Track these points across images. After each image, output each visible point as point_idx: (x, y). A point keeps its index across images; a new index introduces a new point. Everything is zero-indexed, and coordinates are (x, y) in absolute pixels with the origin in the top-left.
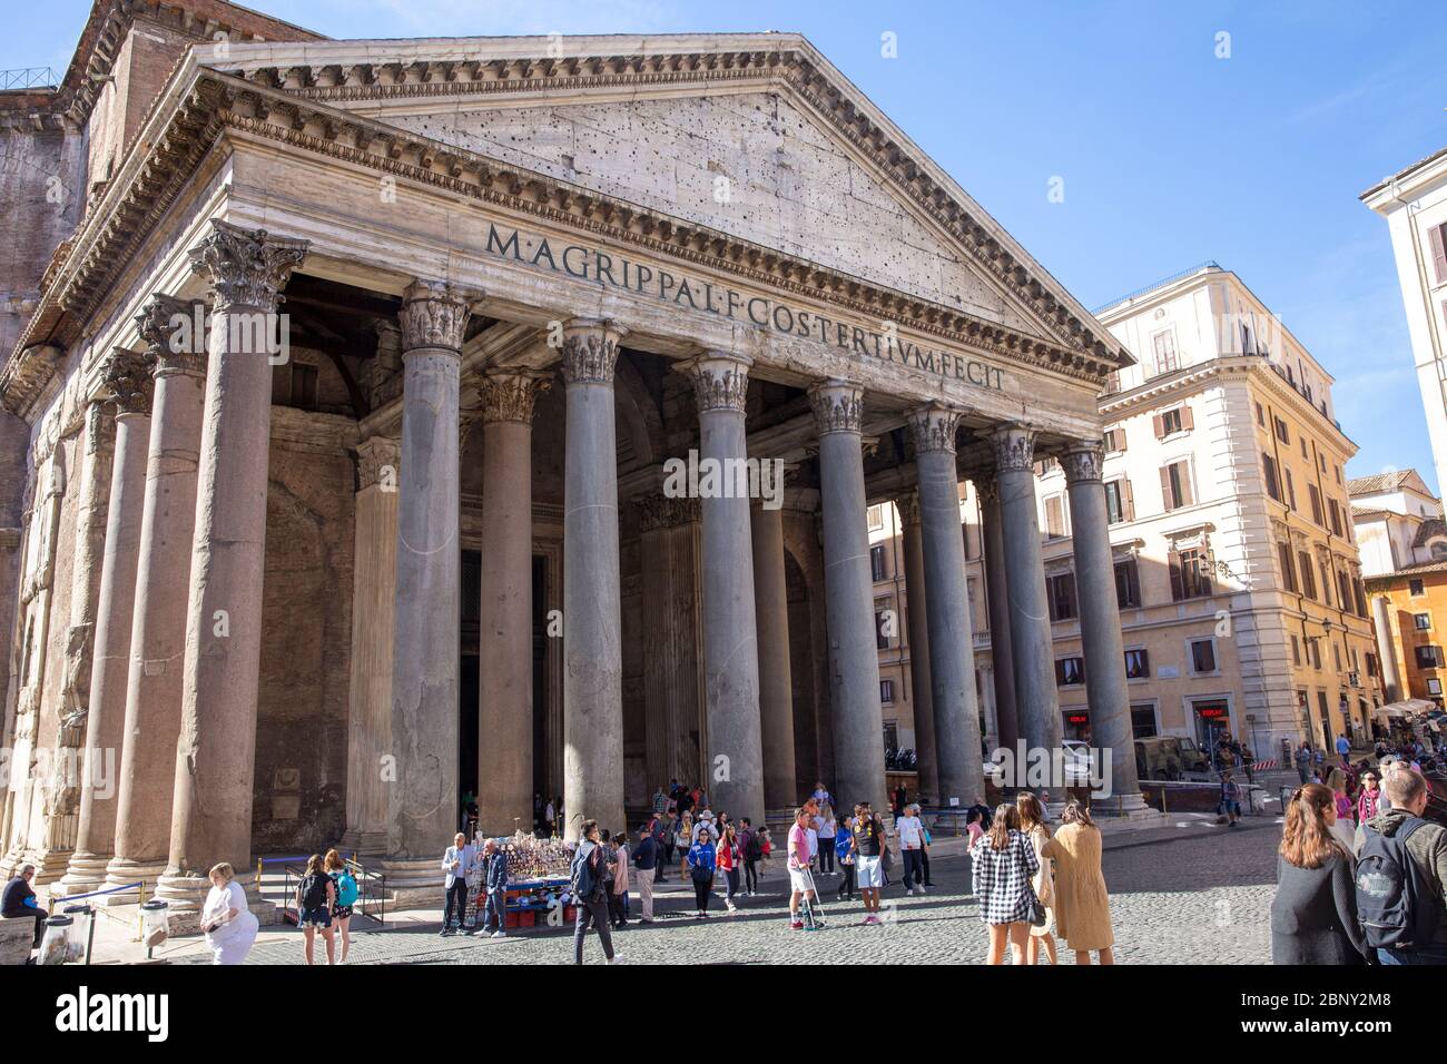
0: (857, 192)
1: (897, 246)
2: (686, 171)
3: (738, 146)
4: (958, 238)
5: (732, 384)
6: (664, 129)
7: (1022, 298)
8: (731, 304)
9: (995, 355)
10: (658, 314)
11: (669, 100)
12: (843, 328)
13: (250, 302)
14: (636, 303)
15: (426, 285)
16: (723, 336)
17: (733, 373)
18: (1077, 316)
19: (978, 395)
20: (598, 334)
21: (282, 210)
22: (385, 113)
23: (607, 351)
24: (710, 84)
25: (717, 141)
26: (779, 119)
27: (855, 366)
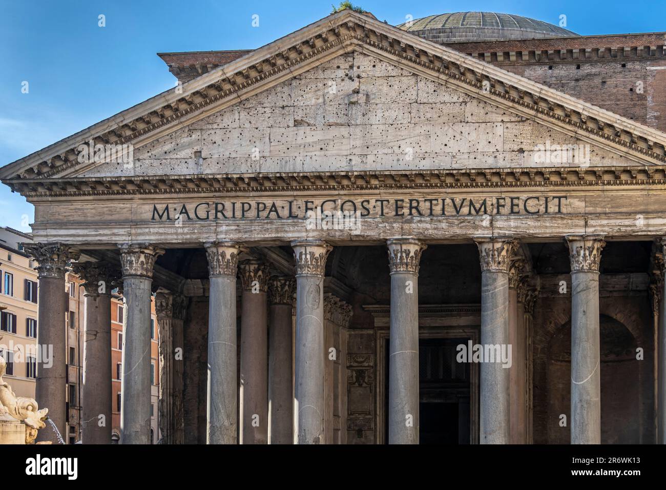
0: (423, 98)
1: (459, 127)
2: (277, 132)
3: (319, 101)
5: (303, 259)
6: (263, 110)
7: (592, 133)
8: (307, 209)
9: (552, 188)
10: (253, 229)
11: (267, 90)
12: (399, 203)
14: (238, 226)
16: (299, 231)
17: (304, 252)
19: (531, 223)
20: (214, 250)
21: (54, 229)
23: (220, 258)
24: (292, 69)
25: (302, 105)
26: (355, 68)
27: (407, 227)
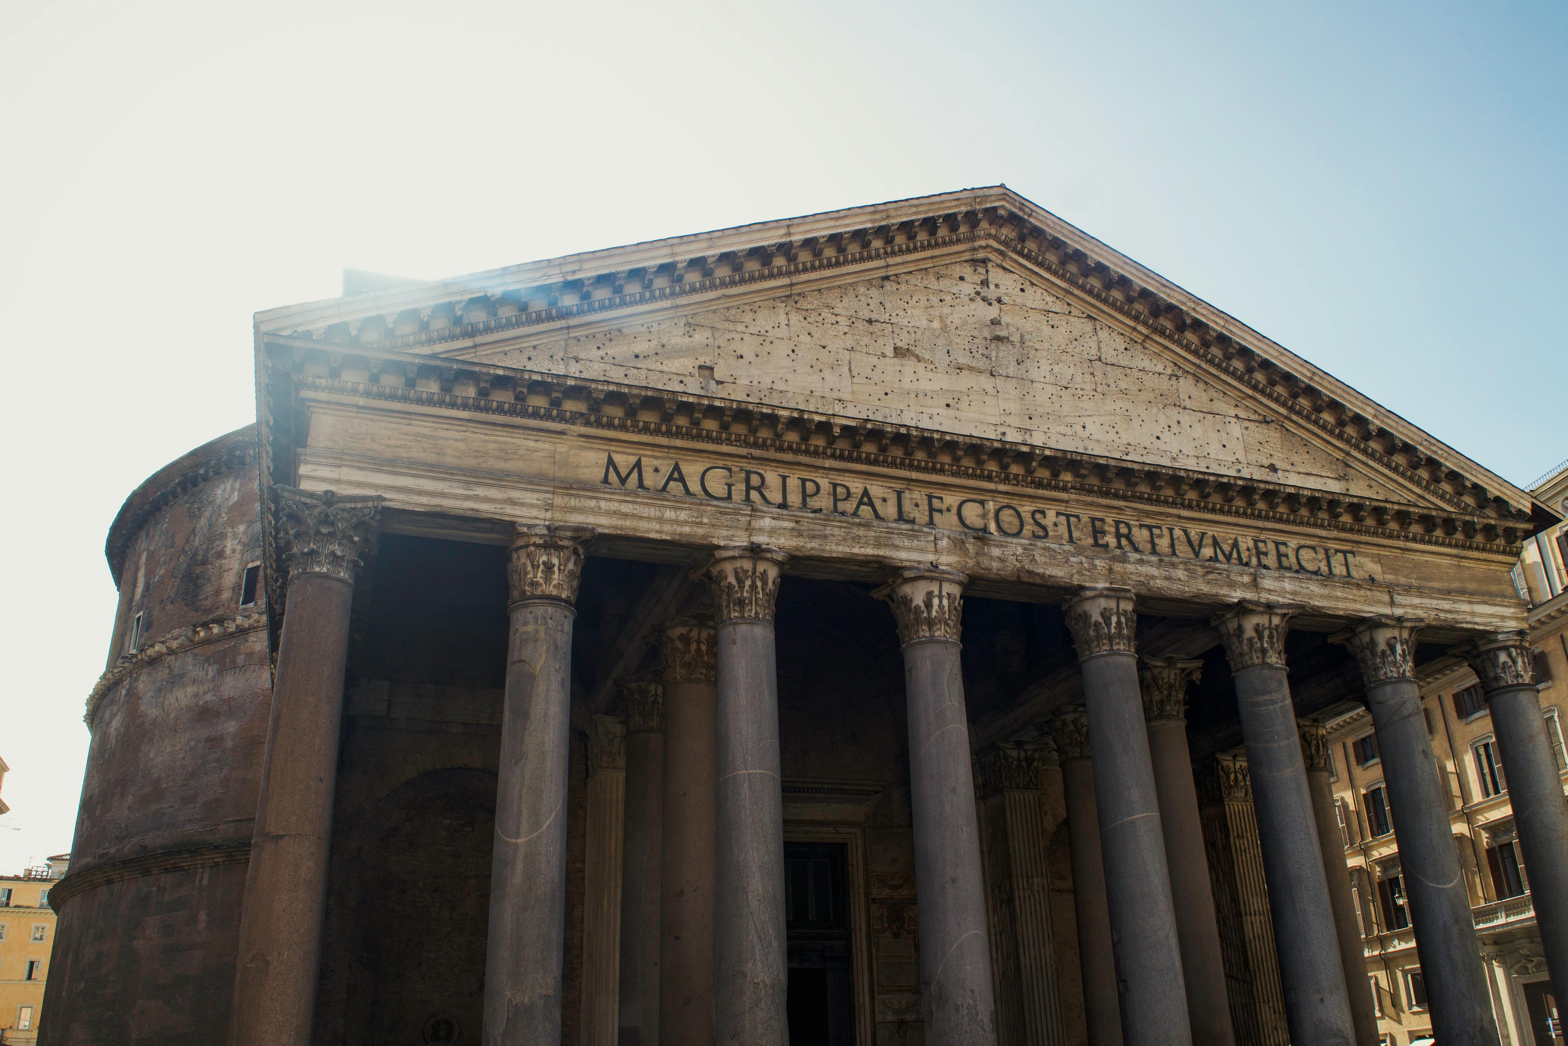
0: (1109, 355)
1: (1174, 413)
2: (863, 362)
3: (936, 324)
4: (1262, 392)
5: (935, 607)
6: (834, 319)
7: (1372, 456)
8: (932, 510)
9: (1335, 534)
10: (828, 532)
11: (839, 287)
12: (1098, 523)
13: (317, 569)
14: (797, 522)
15: (525, 530)
16: (921, 550)
17: (936, 593)
18: (1456, 469)
19: (1314, 588)
20: (747, 565)
21: (360, 468)
22: (481, 352)
23: (759, 584)
24: (891, 261)
25: (906, 324)
26: (992, 286)
27: (1119, 569)
